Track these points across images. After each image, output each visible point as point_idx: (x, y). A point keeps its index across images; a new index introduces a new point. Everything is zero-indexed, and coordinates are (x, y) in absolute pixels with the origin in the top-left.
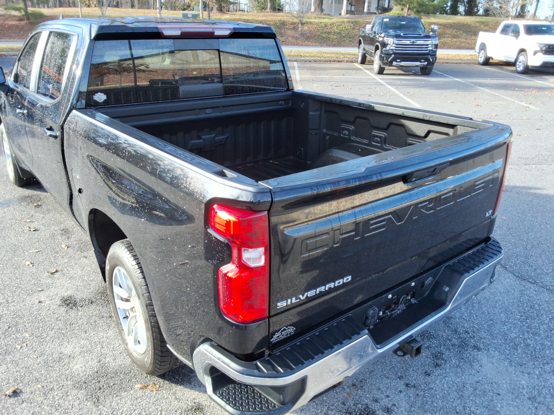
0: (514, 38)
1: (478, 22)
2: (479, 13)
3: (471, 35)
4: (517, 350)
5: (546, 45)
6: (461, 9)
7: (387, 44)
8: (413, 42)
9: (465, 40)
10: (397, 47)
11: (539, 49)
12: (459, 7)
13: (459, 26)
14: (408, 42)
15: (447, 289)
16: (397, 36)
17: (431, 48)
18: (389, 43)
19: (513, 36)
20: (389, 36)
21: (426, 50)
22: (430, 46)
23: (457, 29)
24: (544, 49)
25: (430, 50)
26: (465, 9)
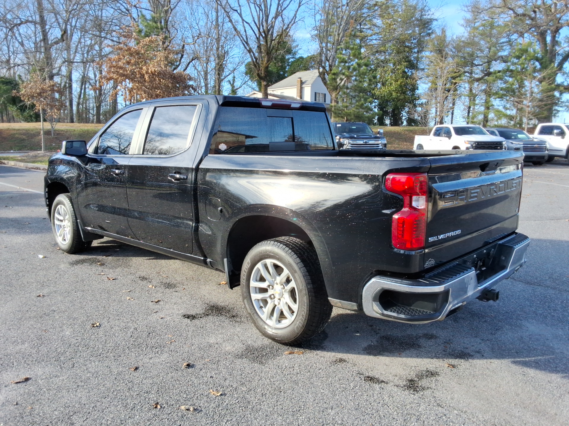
0: (447, 138)
1: (407, 131)
2: (403, 125)
3: (403, 141)
4: (547, 319)
5: (475, 142)
6: (388, 122)
7: (344, 145)
8: (366, 142)
9: (398, 146)
10: (352, 147)
11: (469, 145)
12: (385, 120)
13: (391, 134)
14: (362, 142)
15: (503, 258)
16: (352, 138)
17: (381, 147)
18: (345, 143)
19: (446, 137)
20: (344, 138)
21: (377, 149)
22: (380, 145)
23: (389, 137)
24: (474, 145)
25: (380, 149)
26: (391, 121)
